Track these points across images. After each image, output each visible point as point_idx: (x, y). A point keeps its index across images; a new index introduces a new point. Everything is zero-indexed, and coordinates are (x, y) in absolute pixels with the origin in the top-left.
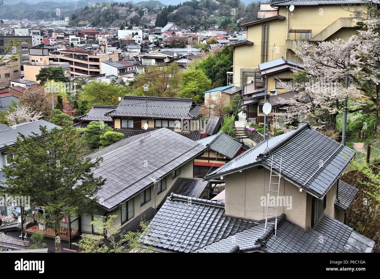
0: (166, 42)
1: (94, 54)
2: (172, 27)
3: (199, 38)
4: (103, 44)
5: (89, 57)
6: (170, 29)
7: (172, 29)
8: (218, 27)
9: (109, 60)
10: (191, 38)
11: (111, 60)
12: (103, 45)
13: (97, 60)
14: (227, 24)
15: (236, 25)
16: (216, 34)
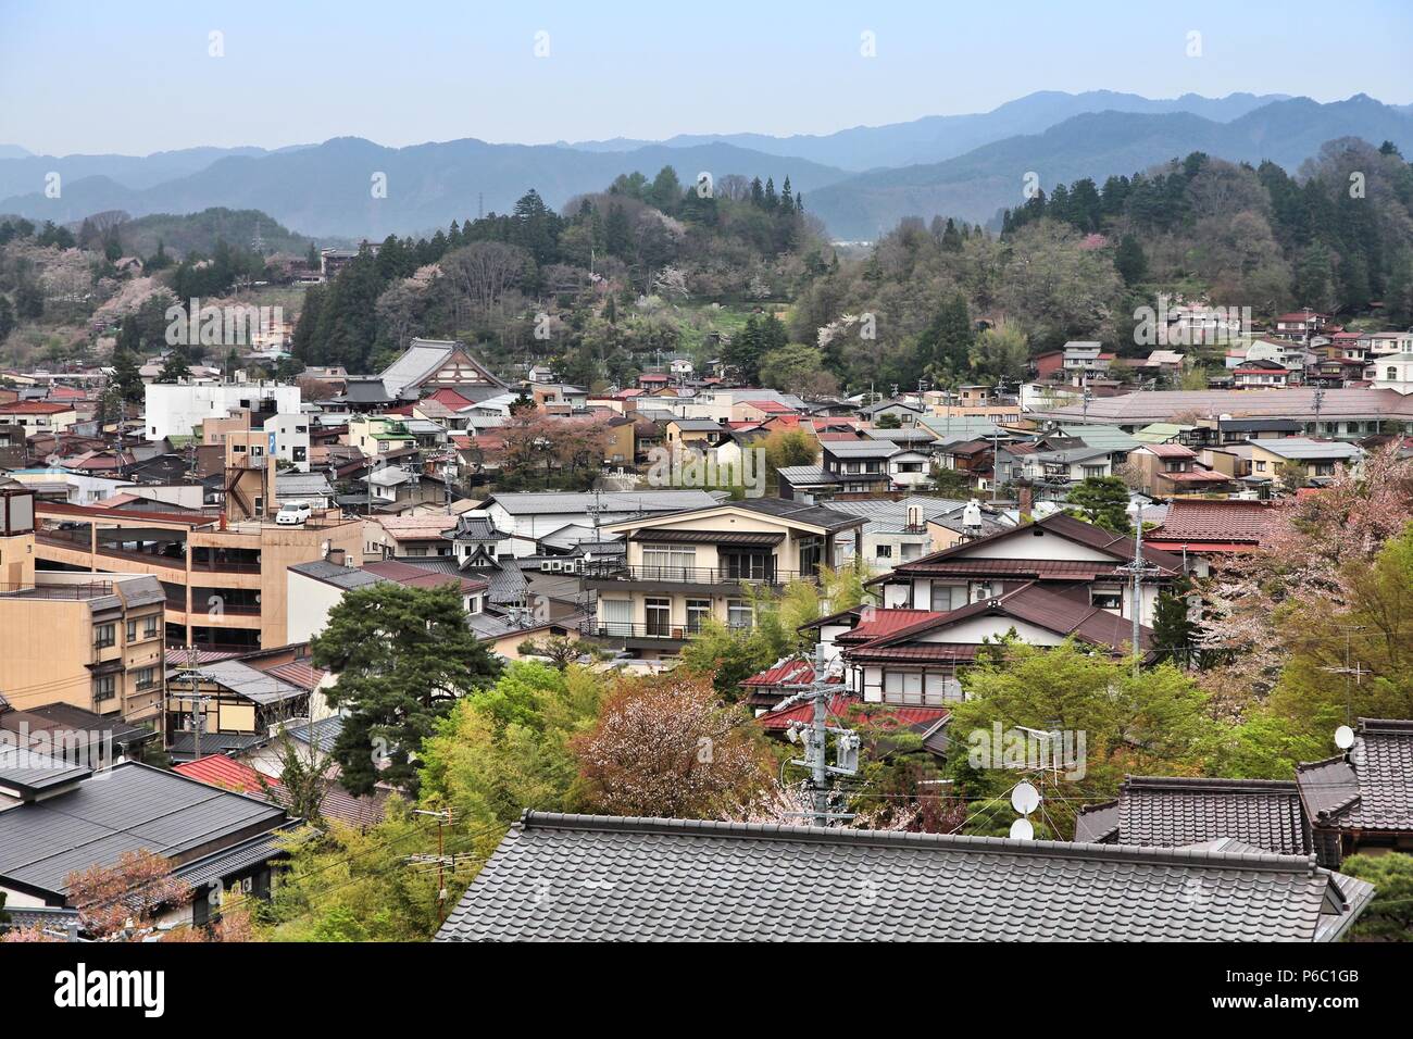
0: (474, 453)
1: (216, 524)
2: (442, 368)
3: (672, 429)
4: (255, 462)
5: (194, 540)
6: (434, 376)
7: (447, 376)
8: (689, 368)
9: (327, 559)
10: (626, 433)
11: (336, 558)
12: (256, 471)
13: (247, 560)
14: (761, 349)
15: (818, 356)
16: (754, 405)
